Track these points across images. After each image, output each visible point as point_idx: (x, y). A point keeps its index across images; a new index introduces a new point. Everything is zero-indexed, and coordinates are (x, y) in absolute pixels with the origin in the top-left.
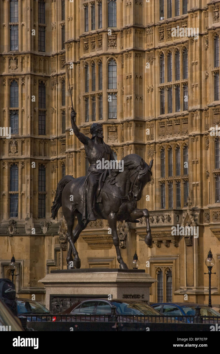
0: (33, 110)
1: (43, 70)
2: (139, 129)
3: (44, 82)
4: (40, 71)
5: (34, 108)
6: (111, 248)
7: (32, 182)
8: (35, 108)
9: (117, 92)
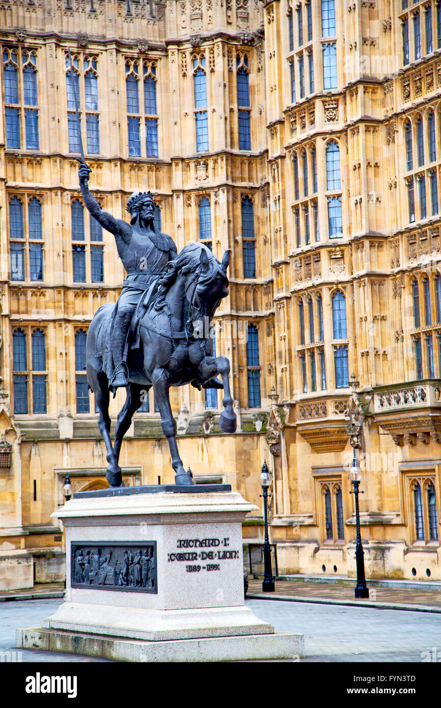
0: (232, 240)
1: (247, 179)
2: (376, 250)
3: (250, 196)
4: (242, 179)
5: (234, 237)
6: (343, 449)
7: (236, 352)
8: (237, 238)
9: (341, 194)
